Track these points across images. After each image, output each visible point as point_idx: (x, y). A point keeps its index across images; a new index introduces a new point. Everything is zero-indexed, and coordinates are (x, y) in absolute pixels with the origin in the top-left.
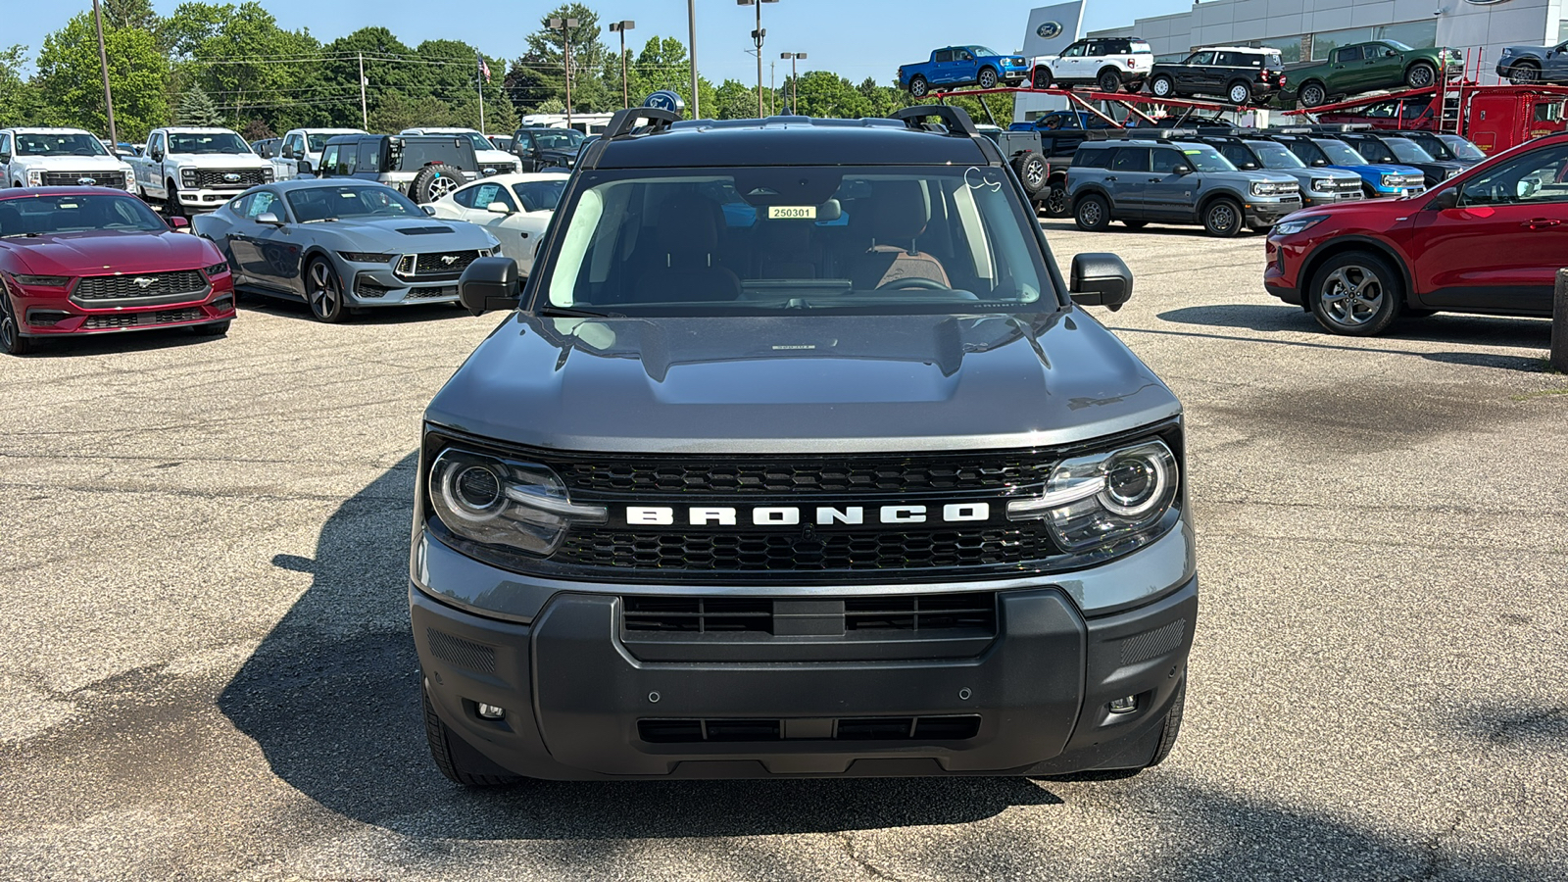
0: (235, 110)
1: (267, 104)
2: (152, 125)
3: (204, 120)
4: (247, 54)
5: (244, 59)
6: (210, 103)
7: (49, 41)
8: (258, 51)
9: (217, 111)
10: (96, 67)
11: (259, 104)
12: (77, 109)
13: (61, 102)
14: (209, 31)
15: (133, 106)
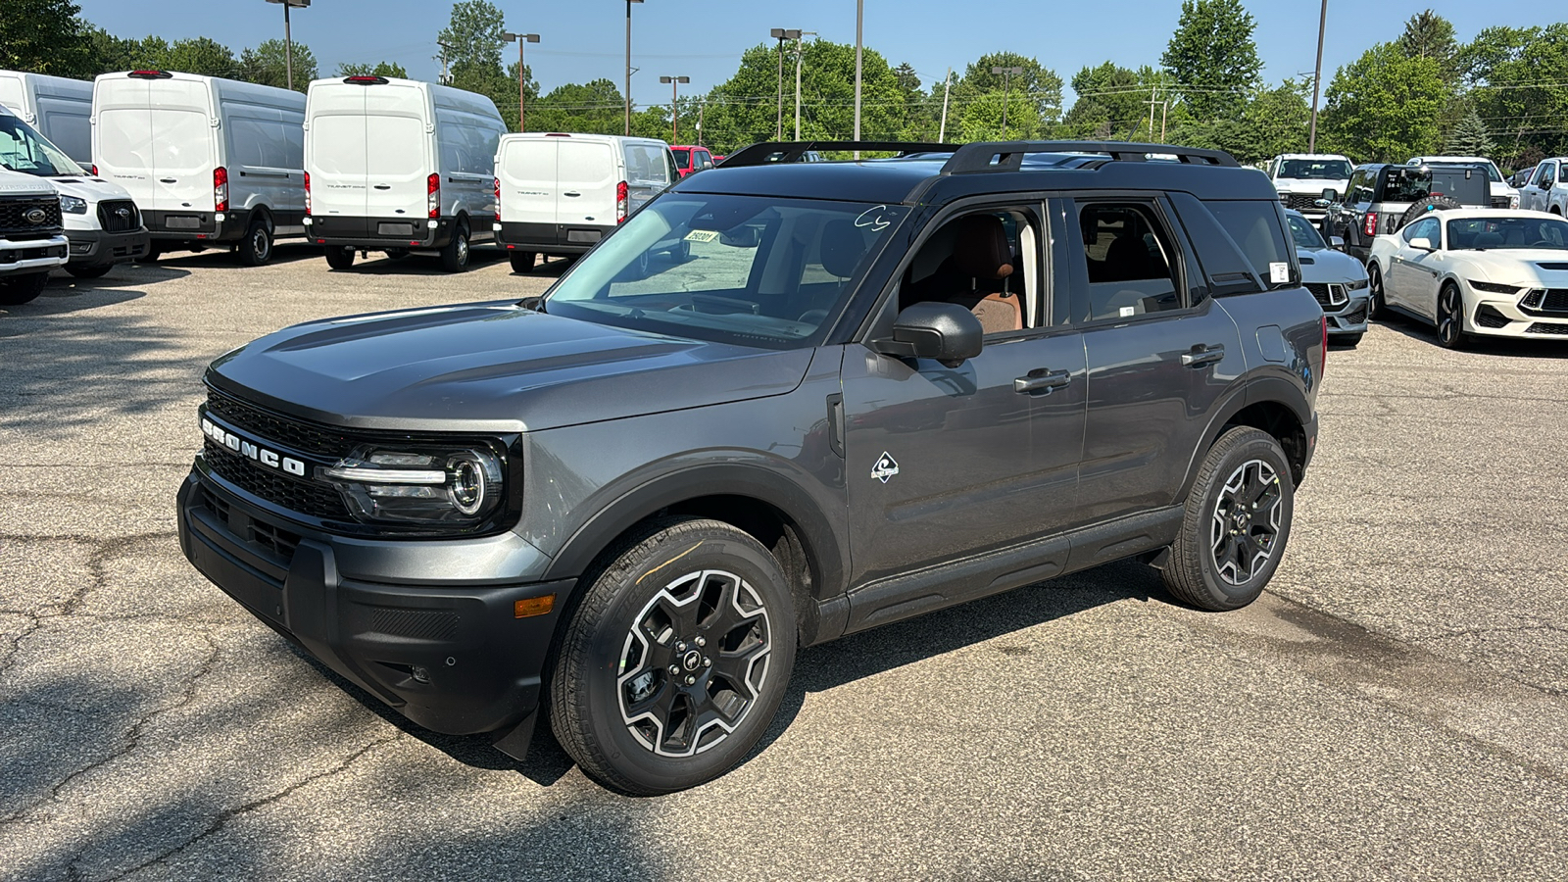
0: (1516, 136)
1: (1554, 129)
2: (1417, 151)
3: (1473, 147)
4: (1540, 78)
5: (1536, 84)
6: (1484, 129)
7: (1339, 73)
8: (1555, 74)
9: (1488, 137)
10: (1376, 95)
11: (1544, 129)
12: (1351, 136)
13: (1339, 129)
14: (1508, 56)
15: (1404, 132)
